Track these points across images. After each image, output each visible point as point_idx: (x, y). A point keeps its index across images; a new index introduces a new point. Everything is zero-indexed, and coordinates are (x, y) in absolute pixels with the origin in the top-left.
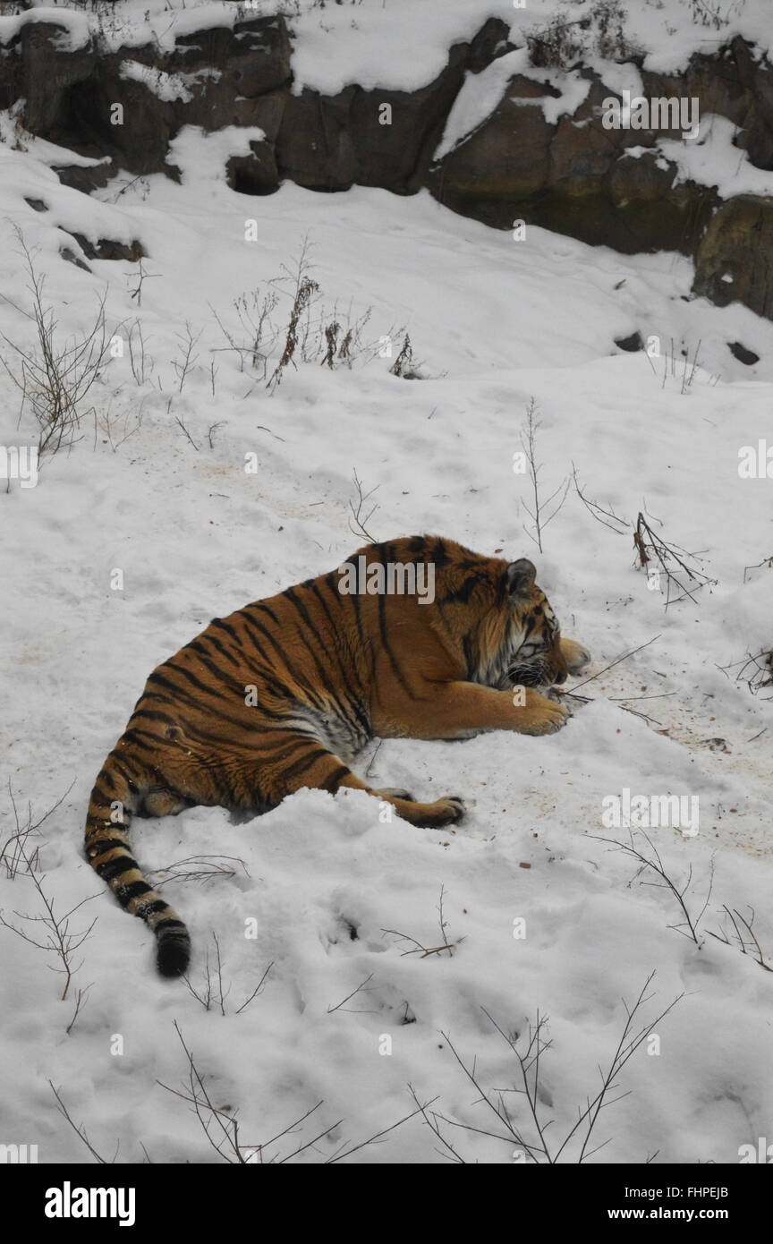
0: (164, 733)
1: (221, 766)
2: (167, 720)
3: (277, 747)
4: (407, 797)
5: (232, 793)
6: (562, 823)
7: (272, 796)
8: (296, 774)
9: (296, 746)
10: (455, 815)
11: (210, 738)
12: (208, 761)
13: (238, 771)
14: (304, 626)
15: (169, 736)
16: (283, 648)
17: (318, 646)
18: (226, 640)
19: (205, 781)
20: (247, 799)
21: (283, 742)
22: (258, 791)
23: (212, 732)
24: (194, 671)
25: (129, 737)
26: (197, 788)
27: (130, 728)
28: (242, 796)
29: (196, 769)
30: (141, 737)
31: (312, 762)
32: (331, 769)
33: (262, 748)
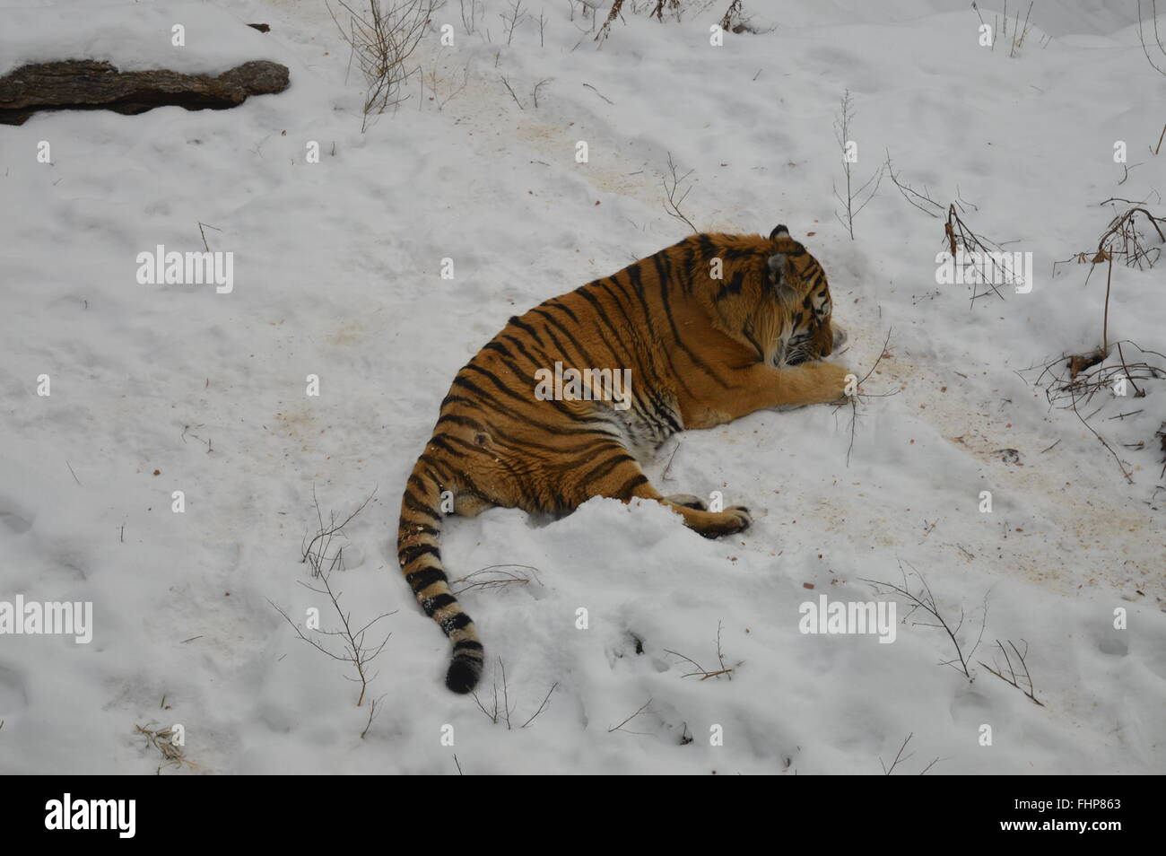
0: (473, 439)
1: (527, 473)
2: (475, 425)
3: (581, 450)
4: (698, 506)
5: (537, 499)
6: (850, 537)
7: (573, 501)
8: (595, 480)
9: (600, 450)
10: (742, 524)
11: (516, 442)
12: (514, 469)
13: (543, 478)
14: (602, 324)
15: (477, 443)
16: (585, 347)
17: (617, 343)
18: (528, 341)
19: (512, 488)
20: (551, 505)
21: (587, 446)
22: (561, 497)
23: (519, 437)
24: (499, 374)
25: (437, 441)
26: (505, 493)
27: (438, 432)
28: (546, 502)
29: (504, 476)
30: (450, 442)
31: (613, 467)
32: (630, 475)
33: (567, 451)
